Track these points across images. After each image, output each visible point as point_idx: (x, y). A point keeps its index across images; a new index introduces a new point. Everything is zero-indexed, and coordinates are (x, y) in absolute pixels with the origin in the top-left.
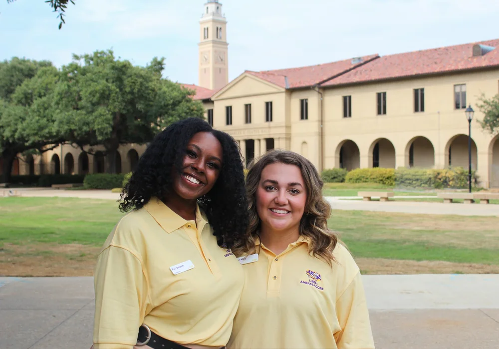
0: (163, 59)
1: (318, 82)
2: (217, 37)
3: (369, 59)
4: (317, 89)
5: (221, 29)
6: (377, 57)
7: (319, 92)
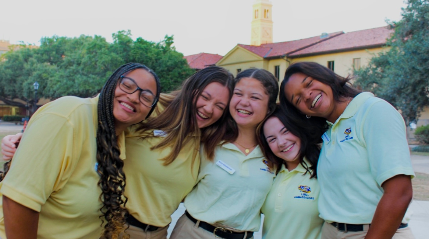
0: (173, 36)
1: (286, 53)
2: (265, 17)
3: (335, 34)
4: (285, 58)
5: (268, 11)
6: (342, 33)
7: (287, 61)
